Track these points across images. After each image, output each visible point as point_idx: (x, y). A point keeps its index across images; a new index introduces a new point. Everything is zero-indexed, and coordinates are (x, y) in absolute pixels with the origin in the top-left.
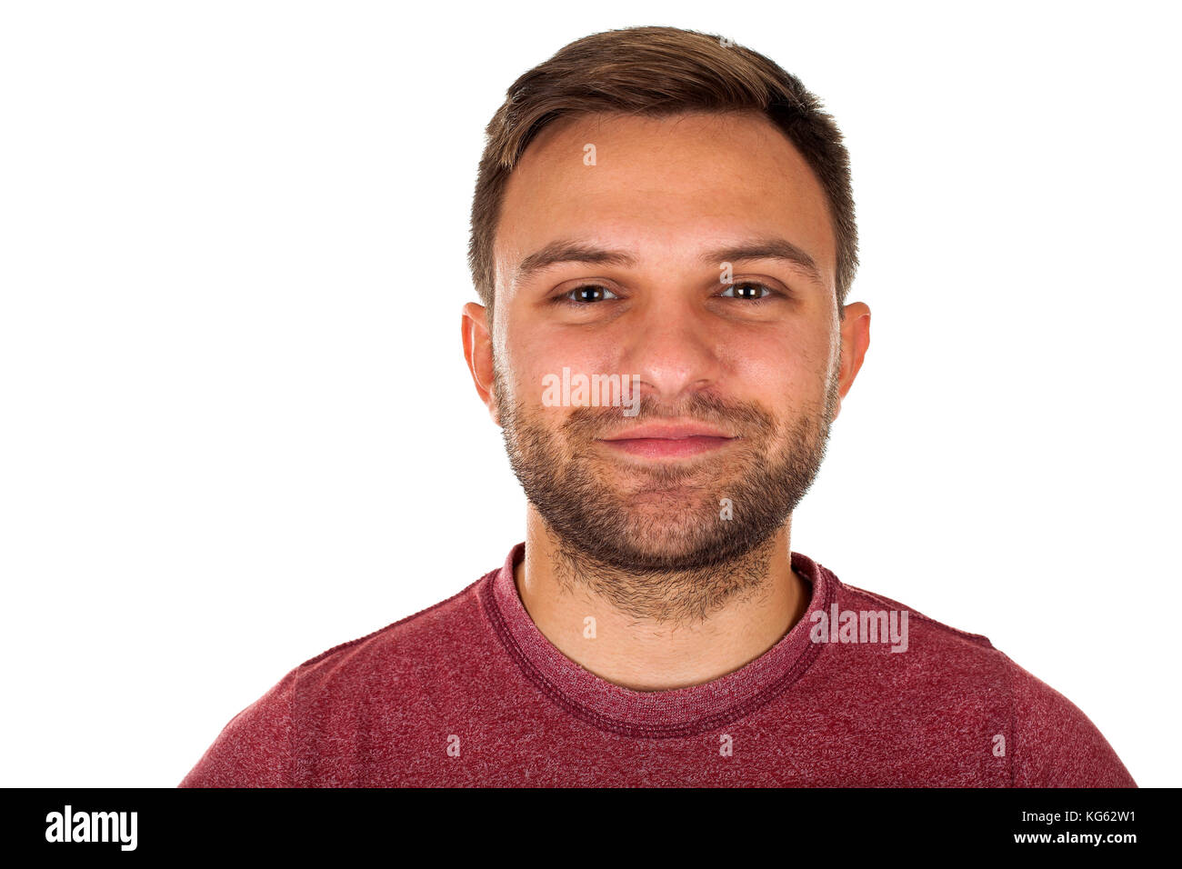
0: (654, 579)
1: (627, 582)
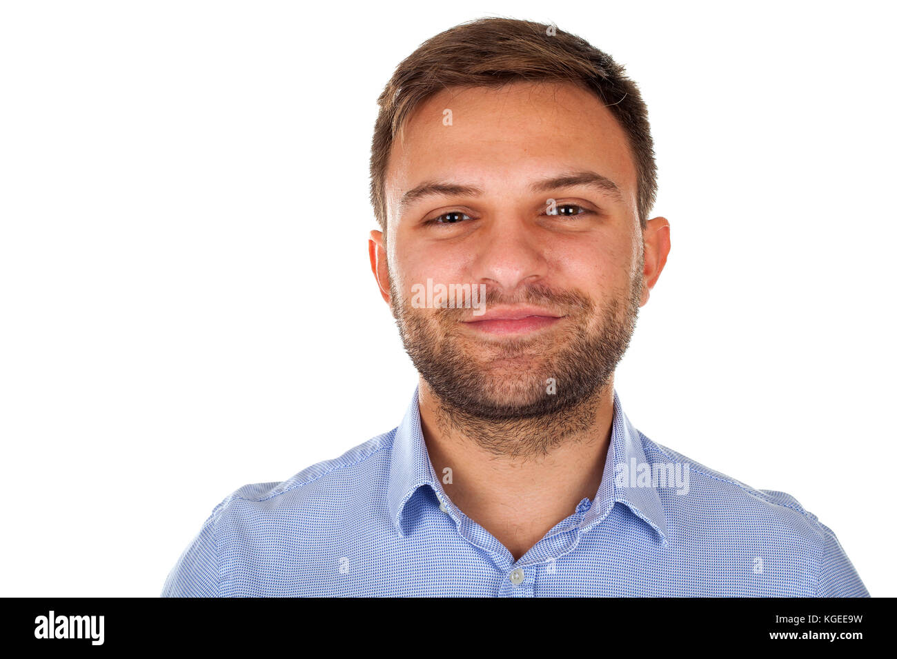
0: (508, 426)
1: (489, 429)
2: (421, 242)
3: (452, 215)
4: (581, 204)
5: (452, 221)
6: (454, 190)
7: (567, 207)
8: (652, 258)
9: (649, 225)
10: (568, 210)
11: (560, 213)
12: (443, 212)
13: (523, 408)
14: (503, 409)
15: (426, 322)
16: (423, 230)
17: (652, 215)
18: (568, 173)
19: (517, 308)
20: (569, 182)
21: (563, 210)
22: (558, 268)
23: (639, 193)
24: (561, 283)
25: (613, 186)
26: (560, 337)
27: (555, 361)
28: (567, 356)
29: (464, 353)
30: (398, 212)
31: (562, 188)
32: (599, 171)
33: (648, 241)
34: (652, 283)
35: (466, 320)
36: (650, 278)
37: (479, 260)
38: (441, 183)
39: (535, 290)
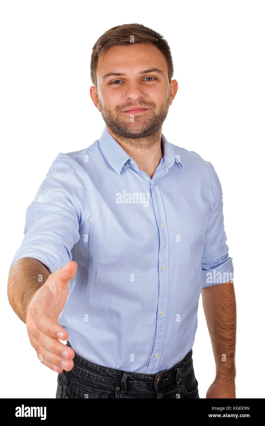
2: (109, 89)
3: (118, 81)
4: (153, 77)
5: (117, 83)
6: (118, 74)
7: (149, 78)
8: (173, 91)
9: (171, 82)
10: (149, 79)
11: (147, 80)
12: (115, 80)
13: (139, 134)
14: (134, 135)
15: (112, 111)
16: (109, 86)
17: (172, 79)
18: (149, 69)
19: (137, 107)
20: (150, 71)
21: (148, 79)
22: (147, 95)
23: (168, 73)
24: (147, 100)
25: (161, 72)
26: (148, 115)
27: (147, 121)
28: (151, 120)
29: (122, 120)
30: (101, 81)
31: (148, 73)
32: (158, 68)
33: (172, 87)
34: (173, 99)
35: (123, 111)
36: (172, 97)
37: (126, 94)
38: (114, 73)
39: (141, 101)
